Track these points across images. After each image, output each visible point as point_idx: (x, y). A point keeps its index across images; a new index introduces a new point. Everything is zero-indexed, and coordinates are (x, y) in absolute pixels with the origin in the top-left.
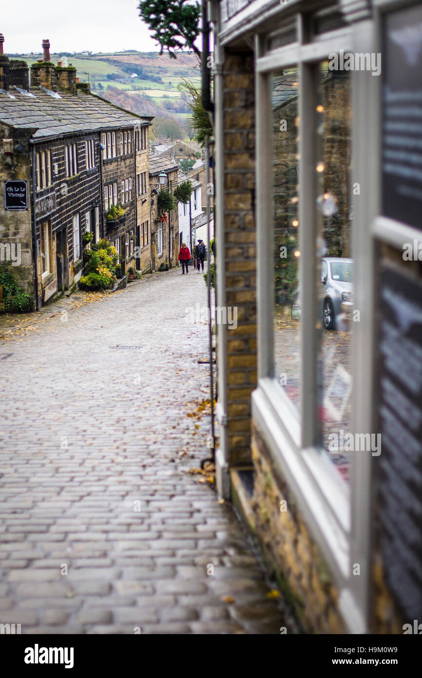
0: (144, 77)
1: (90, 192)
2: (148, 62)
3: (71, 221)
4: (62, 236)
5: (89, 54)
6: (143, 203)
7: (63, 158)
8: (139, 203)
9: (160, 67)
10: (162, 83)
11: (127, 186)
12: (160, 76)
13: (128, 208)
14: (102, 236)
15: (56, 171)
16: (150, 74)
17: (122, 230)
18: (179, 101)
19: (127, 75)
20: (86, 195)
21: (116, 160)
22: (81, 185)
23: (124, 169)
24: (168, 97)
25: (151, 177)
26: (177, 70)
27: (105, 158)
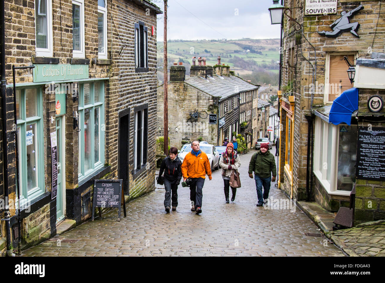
0: (253, 51)
1: (235, 117)
2: (255, 44)
3: (229, 128)
4: (226, 133)
5: (226, 40)
6: (255, 120)
7: (228, 105)
8: (253, 120)
9: (261, 47)
10: (262, 55)
11: (248, 113)
12: (261, 51)
13: (249, 122)
14: (239, 133)
15: (225, 110)
16: (256, 50)
17: (246, 131)
18: (270, 64)
19: (244, 51)
20: (234, 118)
21: (245, 103)
22: (233, 114)
23: (248, 107)
24: (265, 61)
25: (258, 109)
26: (270, 48)
27: (241, 103)
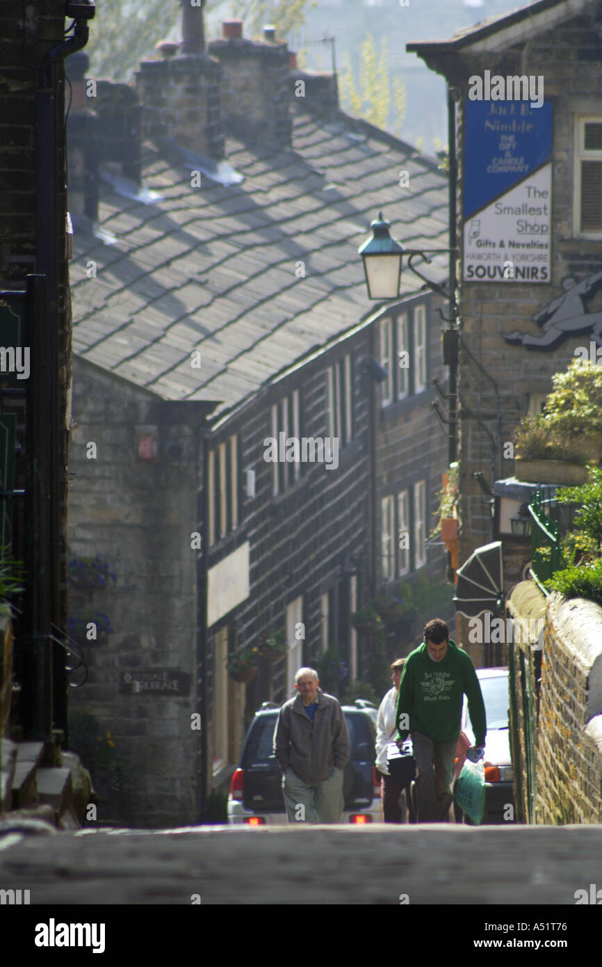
1: (338, 527)
15: (251, 490)
20: (324, 538)
27: (386, 403)
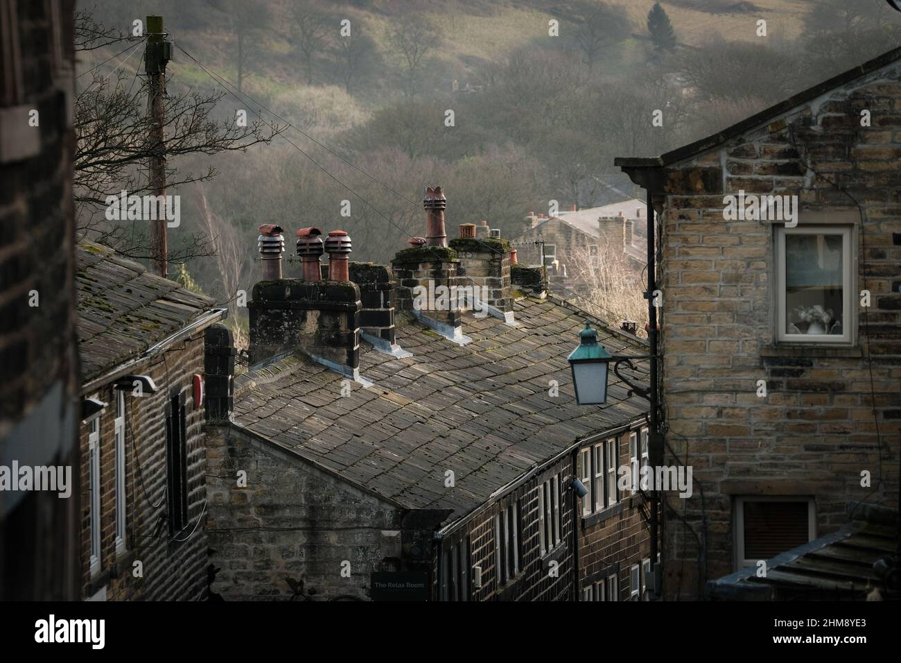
7: (492, 546)
21: (617, 512)
27: (586, 513)
